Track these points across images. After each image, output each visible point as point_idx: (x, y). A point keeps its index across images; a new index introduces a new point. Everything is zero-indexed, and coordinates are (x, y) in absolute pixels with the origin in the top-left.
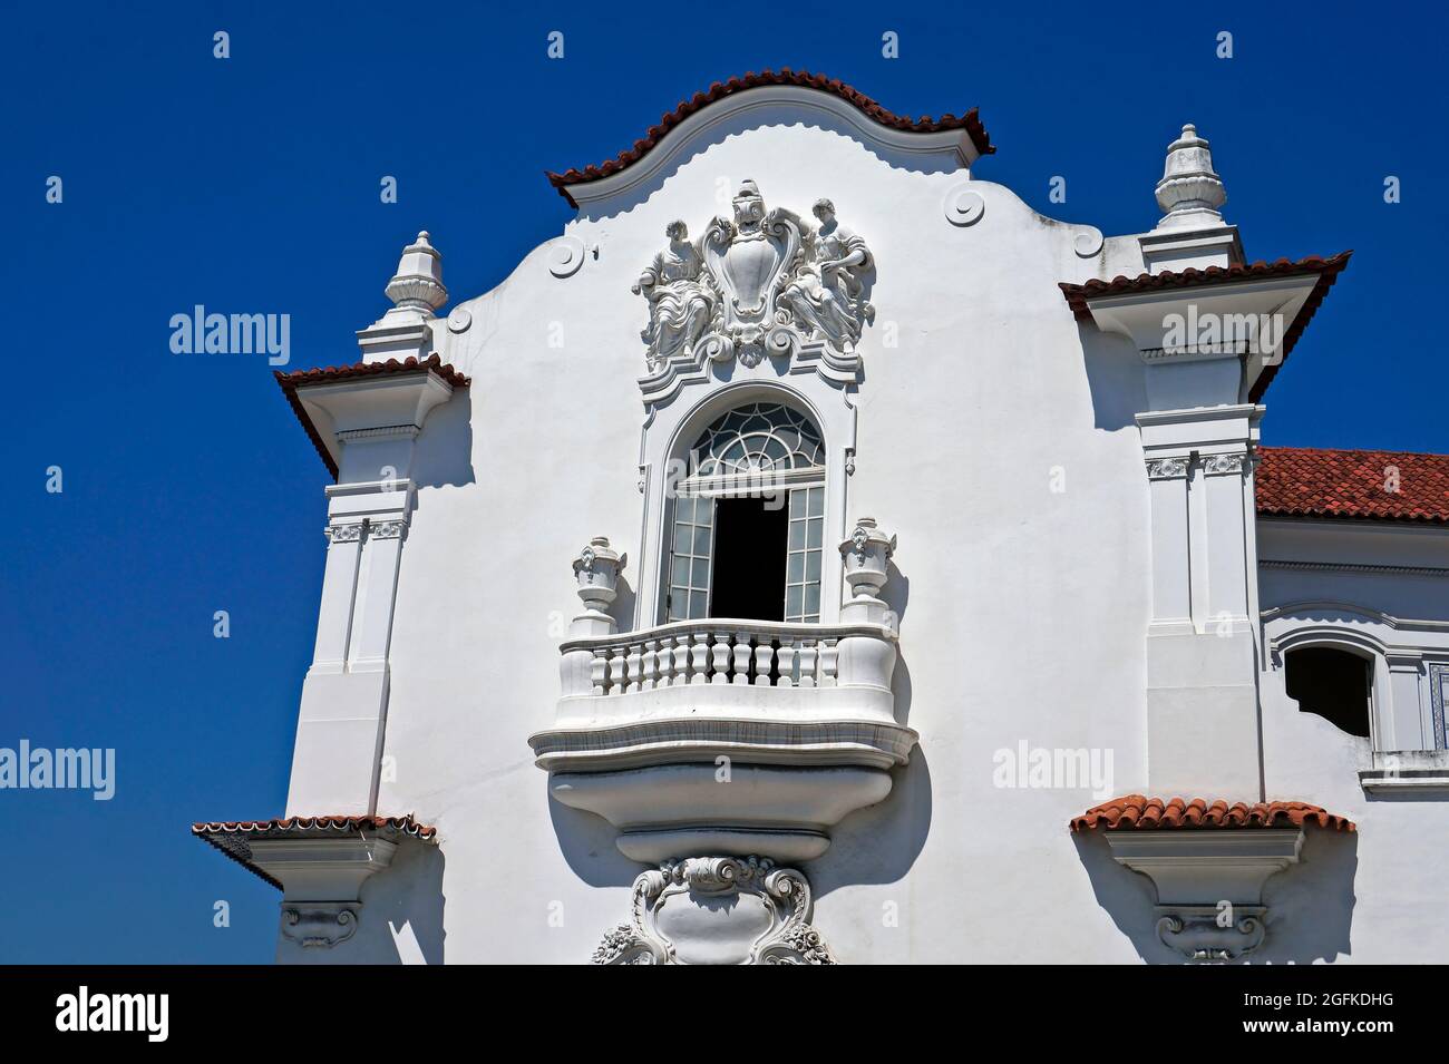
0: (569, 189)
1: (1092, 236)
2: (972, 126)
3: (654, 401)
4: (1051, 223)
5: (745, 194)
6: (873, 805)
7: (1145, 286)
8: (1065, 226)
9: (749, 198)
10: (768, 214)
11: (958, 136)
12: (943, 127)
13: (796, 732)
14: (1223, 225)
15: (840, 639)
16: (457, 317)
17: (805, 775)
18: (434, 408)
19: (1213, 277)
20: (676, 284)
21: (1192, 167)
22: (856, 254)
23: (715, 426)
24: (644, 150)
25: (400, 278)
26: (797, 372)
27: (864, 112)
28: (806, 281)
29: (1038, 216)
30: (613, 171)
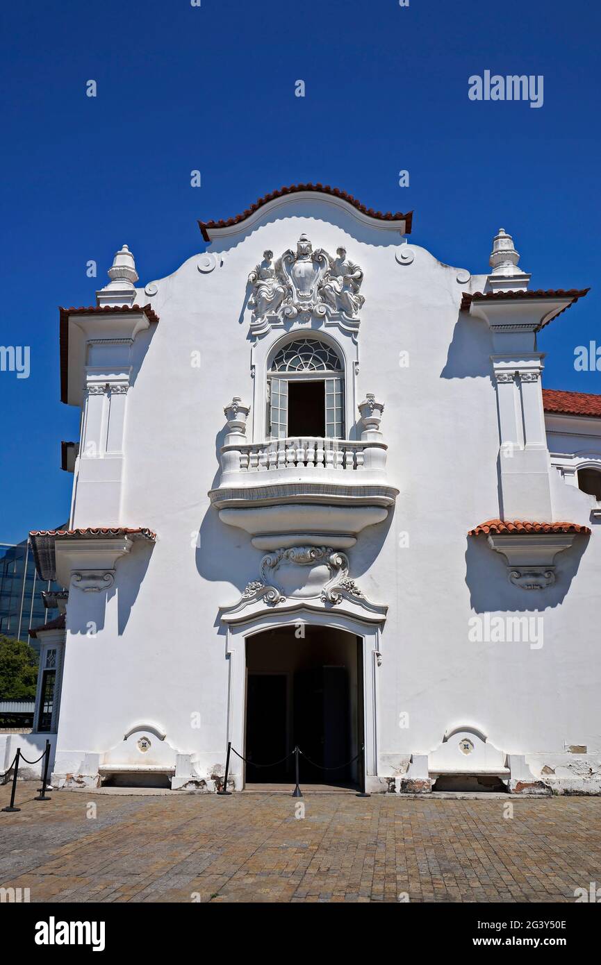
0: (208, 231)
1: (465, 275)
2: (408, 218)
3: (258, 335)
4: (446, 267)
5: (304, 240)
6: (376, 524)
7: (490, 297)
8: (452, 268)
9: (306, 242)
10: (314, 251)
11: (402, 224)
12: (396, 219)
13: (349, 490)
14: (524, 273)
15: (364, 448)
16: (150, 287)
17: (344, 509)
18: (140, 331)
19: (520, 295)
20: (267, 280)
21: (506, 247)
22: (357, 274)
23: (286, 348)
24: (248, 215)
25: (117, 267)
26: (327, 326)
27: (358, 209)
28: (334, 284)
29: (439, 262)
30: (232, 223)
